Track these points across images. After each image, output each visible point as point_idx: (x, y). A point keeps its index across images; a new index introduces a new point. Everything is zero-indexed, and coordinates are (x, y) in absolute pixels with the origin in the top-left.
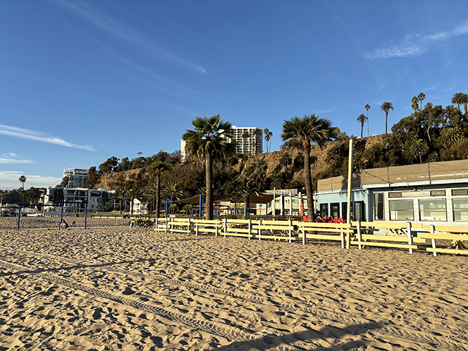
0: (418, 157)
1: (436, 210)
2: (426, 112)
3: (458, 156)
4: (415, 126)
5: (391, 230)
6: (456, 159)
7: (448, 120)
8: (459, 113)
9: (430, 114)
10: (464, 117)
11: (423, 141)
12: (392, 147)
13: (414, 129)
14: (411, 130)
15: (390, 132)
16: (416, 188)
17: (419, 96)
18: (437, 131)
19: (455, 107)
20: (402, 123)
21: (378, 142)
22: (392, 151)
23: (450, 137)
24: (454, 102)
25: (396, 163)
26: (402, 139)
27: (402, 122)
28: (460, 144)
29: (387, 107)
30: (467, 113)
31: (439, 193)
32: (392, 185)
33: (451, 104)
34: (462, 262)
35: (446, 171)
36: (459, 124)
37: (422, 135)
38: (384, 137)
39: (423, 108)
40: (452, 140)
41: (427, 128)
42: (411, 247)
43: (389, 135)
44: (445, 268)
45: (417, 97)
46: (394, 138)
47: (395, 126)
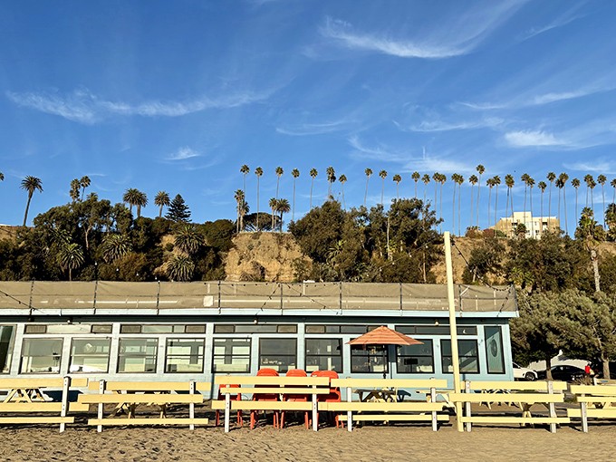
0: (67, 271)
1: (94, 355)
2: (88, 206)
3: (121, 276)
4: (70, 223)
5: (19, 391)
6: (118, 279)
7: (115, 223)
8: (131, 216)
9: (93, 210)
10: (135, 222)
11: (78, 247)
12: (30, 250)
13: (68, 226)
14: (63, 227)
15: (30, 224)
16: (72, 319)
17: (82, 181)
18: (98, 236)
19: (126, 207)
20: (52, 214)
21: (8, 237)
22: (29, 256)
23: (115, 247)
24: (126, 199)
25: (31, 276)
26: (48, 238)
27: (52, 212)
28: (125, 259)
29: (32, 184)
30: (139, 217)
31: (103, 329)
32: (34, 313)
33: (122, 202)
34: (141, 438)
35: (119, 297)
36: (128, 230)
37: (78, 237)
38: (20, 230)
39: (85, 199)
40: (116, 252)
41: (87, 229)
42: (64, 420)
43: (28, 230)
44: (122, 452)
45: (79, 180)
46: (36, 236)
47: (40, 217)
